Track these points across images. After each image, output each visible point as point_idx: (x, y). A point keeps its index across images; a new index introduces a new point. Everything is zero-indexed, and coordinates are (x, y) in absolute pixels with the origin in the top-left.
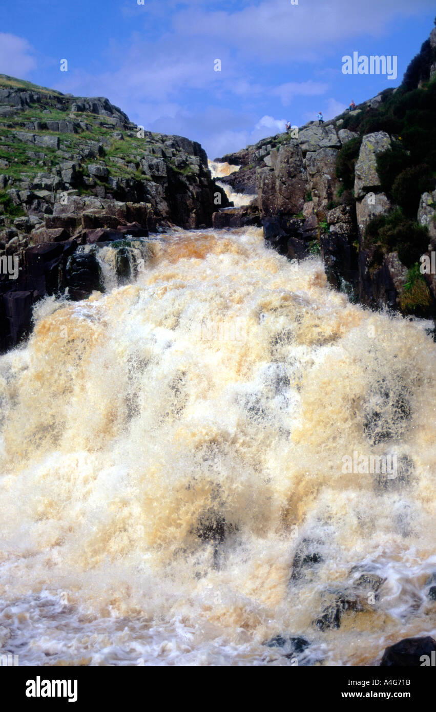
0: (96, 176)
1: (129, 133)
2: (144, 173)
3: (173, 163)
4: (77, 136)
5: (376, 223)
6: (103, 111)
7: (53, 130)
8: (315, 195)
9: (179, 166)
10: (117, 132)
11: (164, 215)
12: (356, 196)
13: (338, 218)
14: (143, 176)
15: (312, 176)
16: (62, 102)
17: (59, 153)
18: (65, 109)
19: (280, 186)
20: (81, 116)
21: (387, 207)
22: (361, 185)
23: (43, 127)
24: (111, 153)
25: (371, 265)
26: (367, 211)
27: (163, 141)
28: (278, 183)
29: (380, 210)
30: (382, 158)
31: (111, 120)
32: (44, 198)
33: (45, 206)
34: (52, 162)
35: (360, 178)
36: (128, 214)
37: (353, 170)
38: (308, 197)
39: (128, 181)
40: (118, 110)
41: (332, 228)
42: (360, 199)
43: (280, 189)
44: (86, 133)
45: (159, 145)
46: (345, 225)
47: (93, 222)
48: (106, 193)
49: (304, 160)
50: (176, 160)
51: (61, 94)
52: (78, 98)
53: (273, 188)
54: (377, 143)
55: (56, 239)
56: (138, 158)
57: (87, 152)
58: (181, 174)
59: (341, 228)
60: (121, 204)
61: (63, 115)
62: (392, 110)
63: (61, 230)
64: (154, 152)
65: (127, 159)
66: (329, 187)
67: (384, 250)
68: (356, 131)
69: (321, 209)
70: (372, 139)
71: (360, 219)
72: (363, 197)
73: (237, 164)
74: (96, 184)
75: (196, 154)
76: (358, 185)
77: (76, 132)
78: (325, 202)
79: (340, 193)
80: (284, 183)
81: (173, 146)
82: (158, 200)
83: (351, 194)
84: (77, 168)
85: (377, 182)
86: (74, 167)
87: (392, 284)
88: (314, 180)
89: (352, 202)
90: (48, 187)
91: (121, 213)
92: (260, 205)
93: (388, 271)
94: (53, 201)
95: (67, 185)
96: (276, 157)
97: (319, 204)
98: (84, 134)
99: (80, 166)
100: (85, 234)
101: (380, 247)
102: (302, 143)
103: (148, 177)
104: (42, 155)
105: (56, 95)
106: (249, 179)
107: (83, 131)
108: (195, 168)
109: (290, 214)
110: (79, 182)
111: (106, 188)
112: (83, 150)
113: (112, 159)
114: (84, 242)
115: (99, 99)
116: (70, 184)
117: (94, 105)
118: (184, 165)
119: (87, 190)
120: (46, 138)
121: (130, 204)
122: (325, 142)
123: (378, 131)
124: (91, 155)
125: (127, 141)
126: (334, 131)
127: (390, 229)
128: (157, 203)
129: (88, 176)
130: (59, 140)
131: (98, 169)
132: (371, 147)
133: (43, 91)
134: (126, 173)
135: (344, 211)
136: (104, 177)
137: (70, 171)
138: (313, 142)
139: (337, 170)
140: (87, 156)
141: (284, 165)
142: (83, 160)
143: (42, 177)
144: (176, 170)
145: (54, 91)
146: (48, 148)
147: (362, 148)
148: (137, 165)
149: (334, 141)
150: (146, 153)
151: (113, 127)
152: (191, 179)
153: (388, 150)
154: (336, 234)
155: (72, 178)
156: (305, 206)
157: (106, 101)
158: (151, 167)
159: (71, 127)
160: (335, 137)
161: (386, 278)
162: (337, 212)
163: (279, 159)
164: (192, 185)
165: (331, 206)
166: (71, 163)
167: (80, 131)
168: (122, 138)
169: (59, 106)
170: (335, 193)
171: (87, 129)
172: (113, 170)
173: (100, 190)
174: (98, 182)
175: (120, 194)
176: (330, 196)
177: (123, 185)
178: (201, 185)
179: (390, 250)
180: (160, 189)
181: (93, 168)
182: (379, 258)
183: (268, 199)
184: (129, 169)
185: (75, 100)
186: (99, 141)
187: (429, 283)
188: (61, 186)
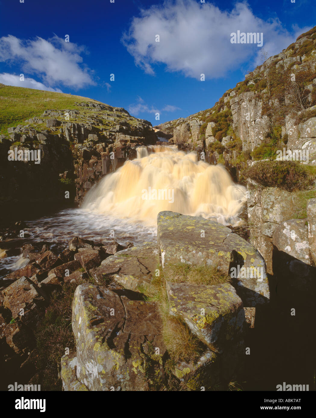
3: (145, 127)
5: (211, 145)
6: (123, 112)
7: (112, 116)
9: (147, 128)
10: (128, 118)
12: (206, 137)
13: (200, 143)
16: (111, 108)
17: (115, 123)
20: (117, 112)
21: (214, 140)
22: (208, 135)
23: (109, 115)
26: (209, 141)
28: (182, 134)
29: (212, 141)
30: (213, 129)
31: (126, 114)
35: (207, 133)
37: (205, 131)
38: (190, 138)
41: (198, 146)
46: (202, 145)
47: (132, 141)
49: (191, 128)
53: (179, 135)
54: (212, 125)
55: (123, 145)
56: (135, 125)
57: (122, 123)
58: (147, 131)
61: (112, 112)
63: (123, 143)
64: (139, 124)
66: (198, 135)
68: (205, 122)
71: (207, 143)
75: (150, 125)
76: (207, 135)
77: (118, 117)
78: (196, 139)
79: (201, 136)
81: (144, 122)
83: (204, 137)
85: (212, 135)
87: (215, 159)
89: (205, 139)
90: (114, 132)
91: (138, 139)
92: (175, 140)
93: (215, 156)
95: (119, 131)
99: (121, 127)
100: (131, 144)
101: (212, 150)
102: (191, 124)
104: (111, 123)
105: (109, 106)
108: (151, 129)
109: (185, 142)
117: (120, 110)
120: (111, 118)
122: (197, 124)
123: (212, 122)
126: (199, 121)
127: (215, 146)
129: (123, 130)
130: (115, 119)
132: (210, 125)
134: (132, 129)
135: (202, 141)
136: (127, 130)
137: (119, 128)
139: (200, 131)
141: (184, 129)
142: (121, 125)
146: (112, 121)
147: (208, 126)
148: (135, 127)
149: (199, 124)
150: (137, 124)
151: (127, 116)
153: (215, 127)
156: (189, 140)
157: (124, 109)
158: (139, 128)
159: (116, 115)
163: (182, 127)
165: (198, 140)
166: (119, 126)
168: (130, 120)
171: (120, 116)
176: (198, 137)
177: (133, 132)
179: (215, 151)
182: (212, 152)
187: (224, 159)
188: (117, 131)
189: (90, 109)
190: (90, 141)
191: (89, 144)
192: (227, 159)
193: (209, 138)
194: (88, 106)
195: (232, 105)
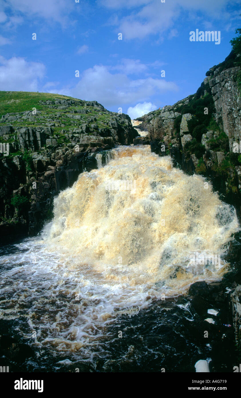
0: (94, 128)
1: (104, 112)
2: (110, 126)
3: (119, 122)
4: (87, 115)
5: (188, 144)
6: (96, 105)
7: (79, 113)
8: (167, 134)
9: (122, 123)
10: (100, 113)
11: (117, 140)
12: (181, 135)
13: (175, 142)
14: (109, 127)
15: (166, 128)
16: (82, 103)
17: (81, 121)
18: (83, 105)
19: (156, 131)
20: (88, 107)
21: (191, 138)
22: (183, 131)
23: (76, 112)
24: (98, 120)
25: (186, 158)
26: (185, 140)
27: (116, 115)
28: (155, 130)
29: (188, 140)
30: (189, 122)
31: (98, 109)
32: (77, 137)
33: (77, 139)
34: (79, 124)
35: (182, 129)
36: (105, 141)
37: (180, 126)
38: (165, 135)
39: (104, 129)
40: (101, 105)
41: (173, 146)
42: (182, 136)
43: (156, 132)
44: (90, 114)
45: (115, 116)
46: (177, 144)
47: (93, 145)
48: (97, 134)
49: (163, 123)
50: (120, 121)
51: (81, 100)
52: (87, 102)
53: (153, 131)
54: (187, 117)
55: (82, 151)
56: (108, 121)
57: (90, 120)
58: (122, 126)
59: (176, 145)
60: (102, 138)
61: (82, 108)
62: (192, 106)
63: (83, 148)
64: (113, 119)
65: (104, 122)
66: (172, 132)
67: (190, 153)
68: (180, 112)
69: (169, 139)
70: (186, 116)
71: (182, 143)
72: (183, 135)
73: (141, 121)
74: (94, 131)
75: (127, 119)
76: (181, 131)
77: (87, 113)
78: (171, 137)
79: (176, 134)
80: (157, 130)
81: (119, 116)
82: (115, 135)
83: (179, 134)
84: (87, 126)
85: (188, 131)
86: (86, 125)
87: (193, 165)
88: (167, 129)
89: (179, 137)
90: (78, 133)
91: (102, 141)
92: (149, 137)
93: (192, 160)
94: (80, 137)
95: (84, 132)
96: (154, 121)
97: (169, 138)
98: (89, 114)
99: (88, 125)
100: (91, 149)
101: (189, 152)
102: (163, 117)
103: (111, 127)
104: (76, 122)
105: (80, 101)
106: (145, 126)
107: (89, 113)
108: (127, 124)
109: (159, 140)
110: (88, 130)
111: (97, 132)
112: (89, 119)
113: (99, 122)
114: (91, 152)
115: (94, 102)
116: (85, 131)
117: (92, 104)
118: (123, 123)
119: (91, 133)
120: (77, 116)
121: (105, 138)
122: (170, 117)
123: (188, 113)
124: (92, 121)
125: (104, 115)
126: (173, 113)
127: (192, 146)
128: (114, 136)
129: (91, 128)
130: (81, 117)
131: (94, 126)
132: (185, 118)
133: (76, 100)
134: (104, 127)
135: (177, 140)
136: (96, 128)
137: (85, 127)
138: (166, 117)
139: (174, 126)
140: (90, 122)
141: (157, 124)
142: (89, 123)
143: (76, 129)
144: (121, 125)
145: (79, 100)
146: (78, 120)
147: (182, 119)
148: (107, 124)
149: (173, 116)
150: (110, 119)
151: (99, 111)
152: (126, 127)
153: (191, 120)
154: (174, 147)
155: (86, 129)
156: (164, 137)
157: (97, 102)
158: (112, 124)
159: (85, 112)
160: (173, 115)
161: (191, 162)
162: (175, 140)
164: (126, 129)
165: (173, 138)
166: (86, 124)
167: (88, 113)
168: (102, 115)
169: (81, 104)
170: (174, 133)
171: (90, 112)
172: (99, 126)
173: (95, 133)
174: (95, 130)
175: (102, 134)
176: (172, 134)
177: (103, 131)
178: (129, 129)
179: (192, 153)
180: (115, 131)
181: (92, 125)
182: (189, 156)
183: (152, 135)
184: (105, 125)
185: (86, 102)
186: (94, 116)
187: (205, 164)
188: (82, 132)
189: (55, 106)
190: (48, 148)
191: (47, 152)
192: (209, 165)
193: (185, 135)
194: (54, 104)
195: (213, 88)
